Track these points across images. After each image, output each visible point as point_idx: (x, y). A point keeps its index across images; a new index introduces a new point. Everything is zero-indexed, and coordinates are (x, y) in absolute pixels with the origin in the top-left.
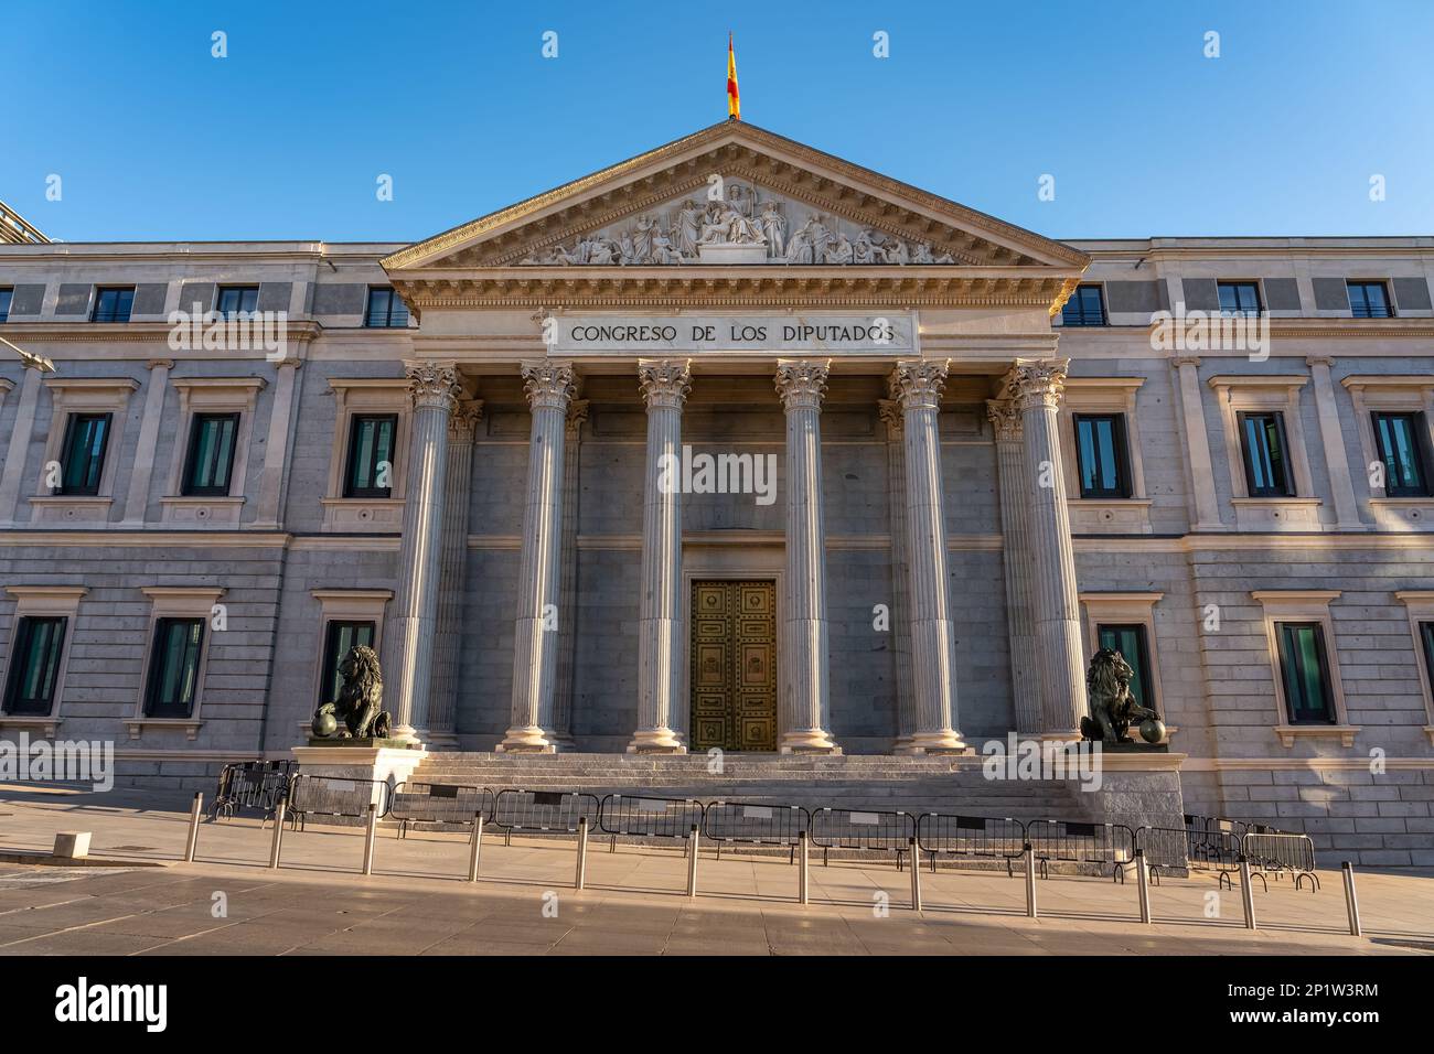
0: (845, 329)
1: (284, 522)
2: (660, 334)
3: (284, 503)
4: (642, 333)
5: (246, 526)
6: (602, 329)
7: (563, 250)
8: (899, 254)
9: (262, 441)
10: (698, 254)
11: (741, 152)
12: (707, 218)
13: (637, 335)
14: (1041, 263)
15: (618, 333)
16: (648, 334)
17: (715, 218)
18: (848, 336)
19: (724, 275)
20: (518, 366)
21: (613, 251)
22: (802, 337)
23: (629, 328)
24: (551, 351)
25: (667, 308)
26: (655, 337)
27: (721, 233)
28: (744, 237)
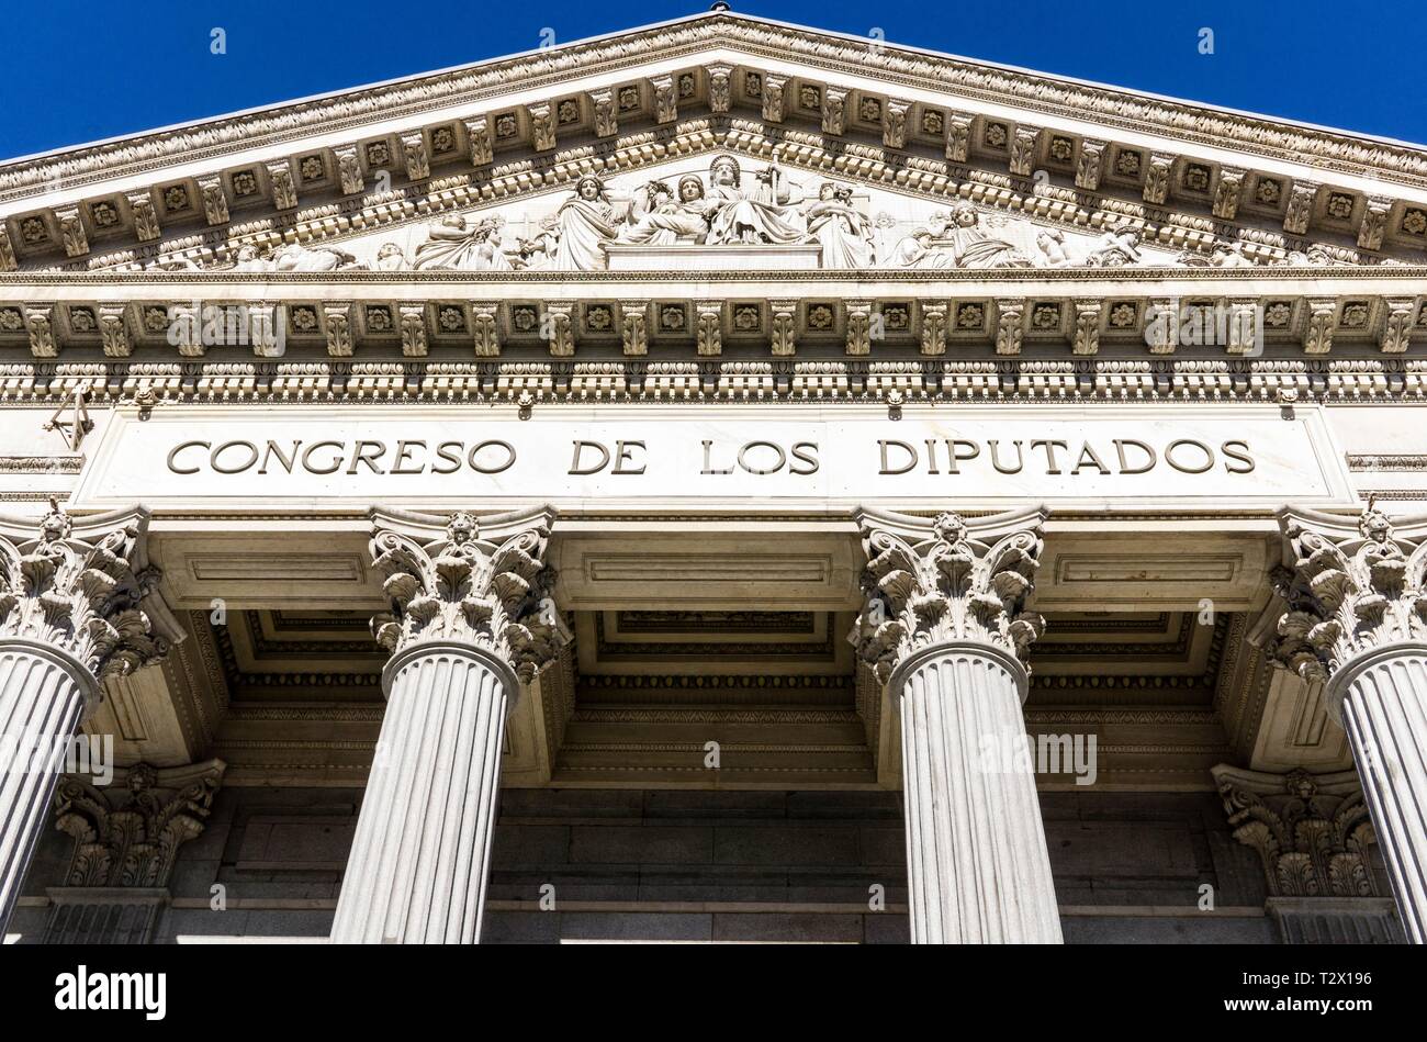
0: (1088, 450)
2: (458, 460)
6: (270, 448)
11: (745, 79)
16: (421, 459)
22: (943, 463)
23: (360, 445)
24: (89, 500)
25: (494, 398)
26: (444, 466)
27: (681, 233)
28: (747, 234)
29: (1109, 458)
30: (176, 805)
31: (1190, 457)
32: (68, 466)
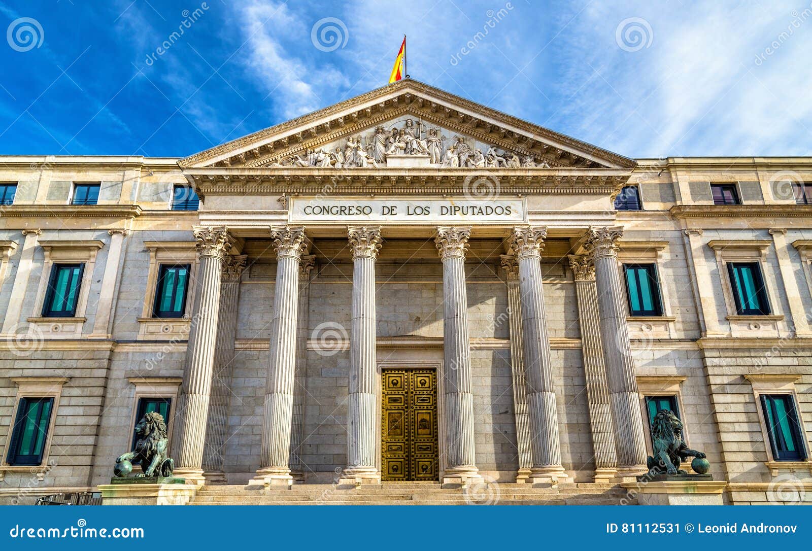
0: (480, 209)
1: (112, 333)
2: (361, 211)
3: (112, 321)
4: (350, 210)
5: (86, 336)
6: (324, 207)
7: (299, 158)
8: (515, 162)
9: (99, 281)
10: (386, 161)
11: (413, 99)
12: (392, 140)
13: (347, 212)
14: (604, 166)
15: (334, 210)
16: (354, 210)
17: (397, 139)
18: (482, 212)
19: (403, 173)
20: (269, 231)
21: (331, 159)
22: (453, 213)
23: (341, 207)
24: (290, 221)
25: (366, 194)
26: (358, 212)
27: (401, 148)
28: (415, 151)
29: (484, 212)
30: (308, 263)
31: (499, 210)
32: (286, 213)
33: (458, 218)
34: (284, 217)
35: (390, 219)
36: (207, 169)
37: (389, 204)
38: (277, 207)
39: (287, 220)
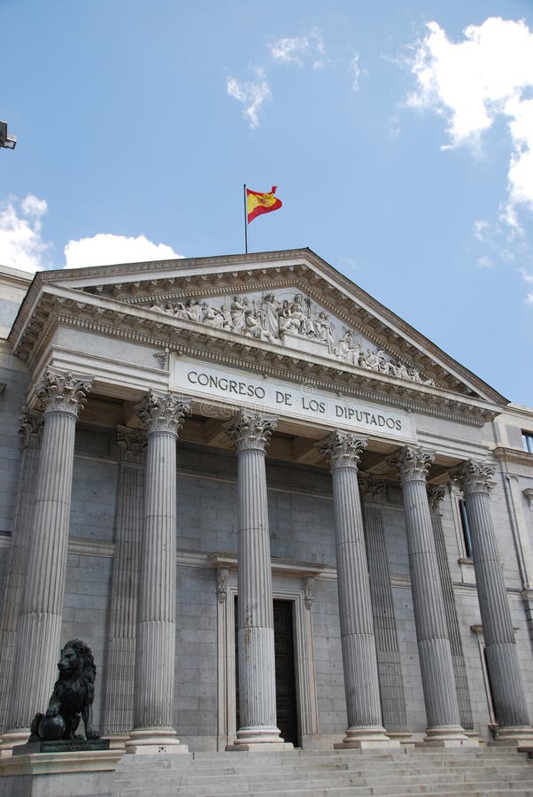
2: (253, 392)
4: (241, 388)
6: (211, 378)
7: (183, 306)
8: (403, 372)
10: (282, 338)
11: (310, 273)
13: (237, 389)
14: (481, 398)
15: (223, 384)
16: (245, 390)
17: (289, 313)
18: (375, 422)
19: (306, 358)
22: (348, 415)
23: (231, 382)
24: (172, 387)
25: (258, 372)
26: (250, 393)
27: (296, 326)
28: (312, 334)
29: (377, 421)
31: (390, 423)
32: (168, 375)
33: (351, 423)
34: (163, 380)
35: (283, 409)
36: (74, 292)
37: (284, 390)
38: (154, 365)
39: (167, 385)
